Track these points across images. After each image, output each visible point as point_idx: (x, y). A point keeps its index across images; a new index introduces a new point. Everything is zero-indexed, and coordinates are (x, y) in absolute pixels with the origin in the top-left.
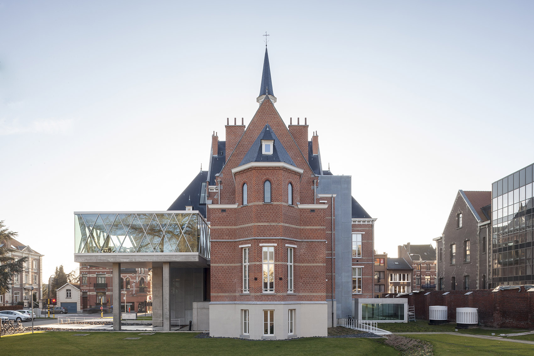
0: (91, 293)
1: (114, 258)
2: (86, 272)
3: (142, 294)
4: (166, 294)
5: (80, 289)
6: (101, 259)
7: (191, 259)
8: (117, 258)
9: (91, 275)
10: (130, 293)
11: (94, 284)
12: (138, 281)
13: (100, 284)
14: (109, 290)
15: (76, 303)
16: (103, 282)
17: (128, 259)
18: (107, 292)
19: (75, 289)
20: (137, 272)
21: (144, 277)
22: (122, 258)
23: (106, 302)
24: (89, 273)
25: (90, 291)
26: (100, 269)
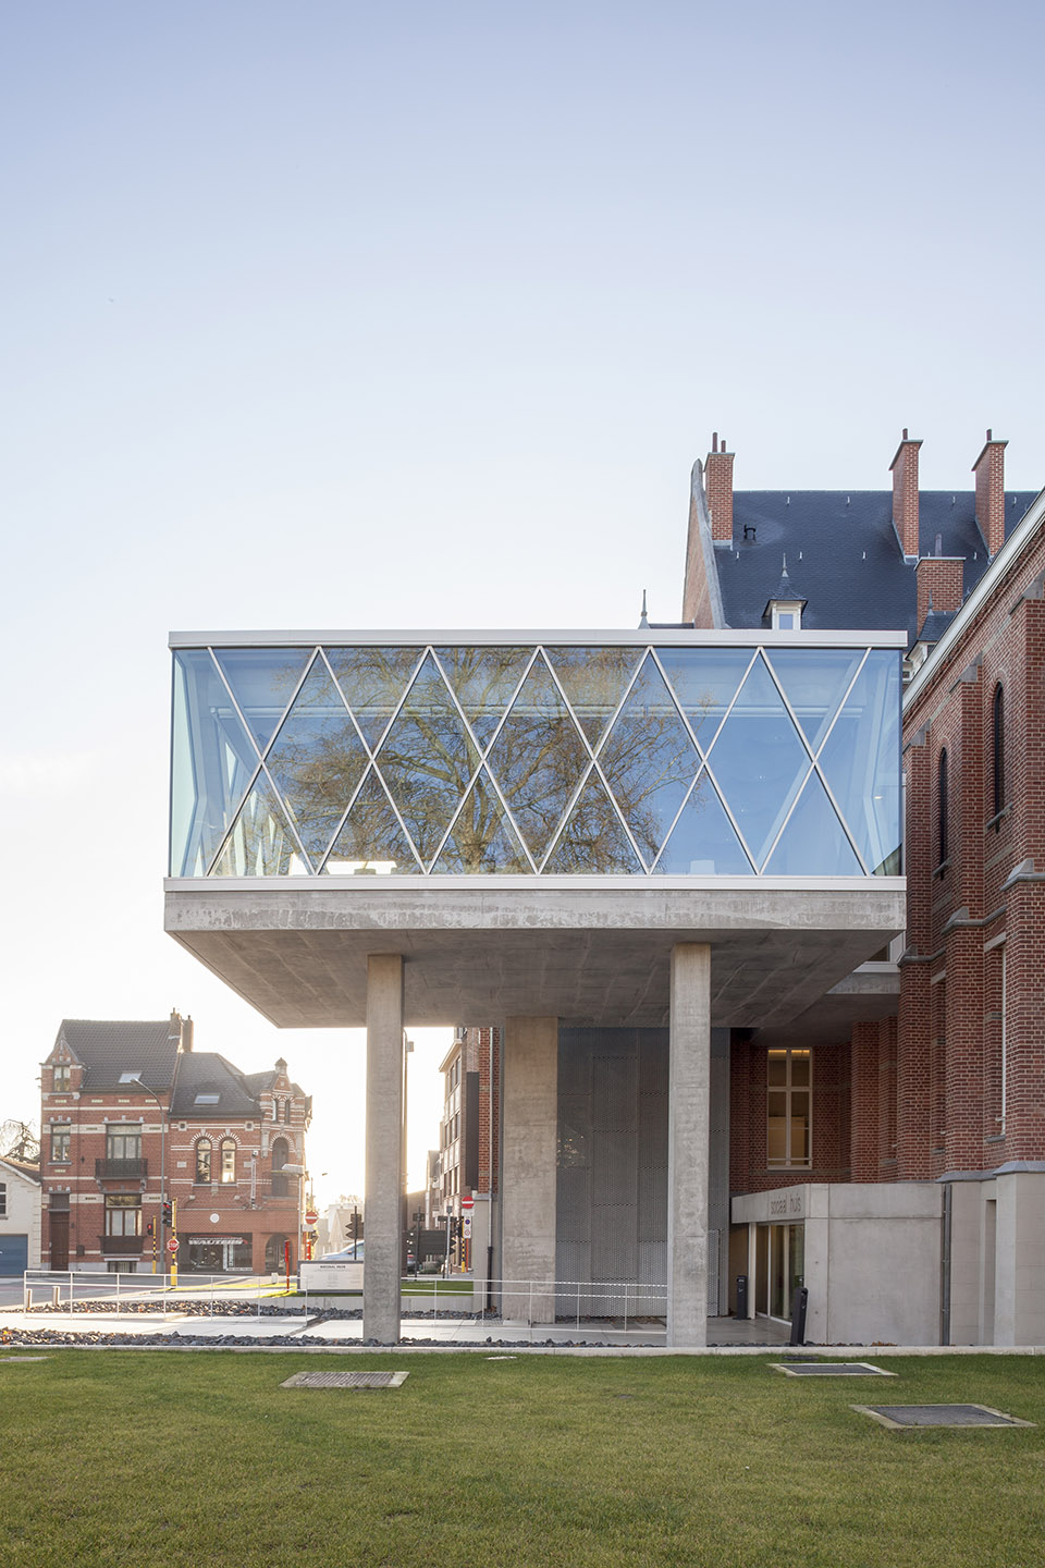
0: (83, 1199)
1: (402, 906)
2: (65, 1114)
3: (282, 1201)
4: (690, 1126)
5: (41, 1181)
6: (328, 910)
7: (862, 917)
8: (423, 906)
9: (84, 1129)
10: (237, 1197)
11: (98, 1162)
12: (269, 1152)
13: (119, 1161)
14: (153, 1188)
15: (27, 1235)
16: (131, 1155)
17: (492, 914)
18: (147, 1192)
19: (25, 1184)
20: (263, 1115)
21: (288, 1138)
22: (454, 908)
23: (139, 1233)
24: (79, 1118)
25: (79, 1188)
26: (121, 1105)
